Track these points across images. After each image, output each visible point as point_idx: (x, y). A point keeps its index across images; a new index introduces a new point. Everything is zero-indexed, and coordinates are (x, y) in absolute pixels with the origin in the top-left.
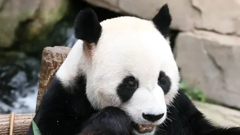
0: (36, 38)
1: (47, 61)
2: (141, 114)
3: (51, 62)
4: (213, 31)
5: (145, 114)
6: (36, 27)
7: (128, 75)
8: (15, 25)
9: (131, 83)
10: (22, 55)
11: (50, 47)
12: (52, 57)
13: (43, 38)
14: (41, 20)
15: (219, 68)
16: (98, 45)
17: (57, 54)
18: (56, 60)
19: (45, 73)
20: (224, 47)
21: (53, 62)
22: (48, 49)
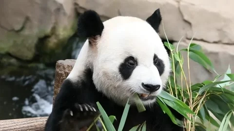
0: (53, 51)
1: (60, 72)
2: (141, 83)
3: (63, 73)
4: (202, 40)
5: (145, 84)
6: (52, 42)
7: (128, 56)
8: (35, 41)
9: (131, 61)
10: (41, 66)
11: (62, 61)
12: (64, 68)
13: (59, 51)
14: (57, 36)
15: (208, 71)
16: (102, 35)
17: (68, 66)
18: (68, 71)
19: (59, 82)
20: (211, 53)
21: (65, 73)
22: (60, 62)
